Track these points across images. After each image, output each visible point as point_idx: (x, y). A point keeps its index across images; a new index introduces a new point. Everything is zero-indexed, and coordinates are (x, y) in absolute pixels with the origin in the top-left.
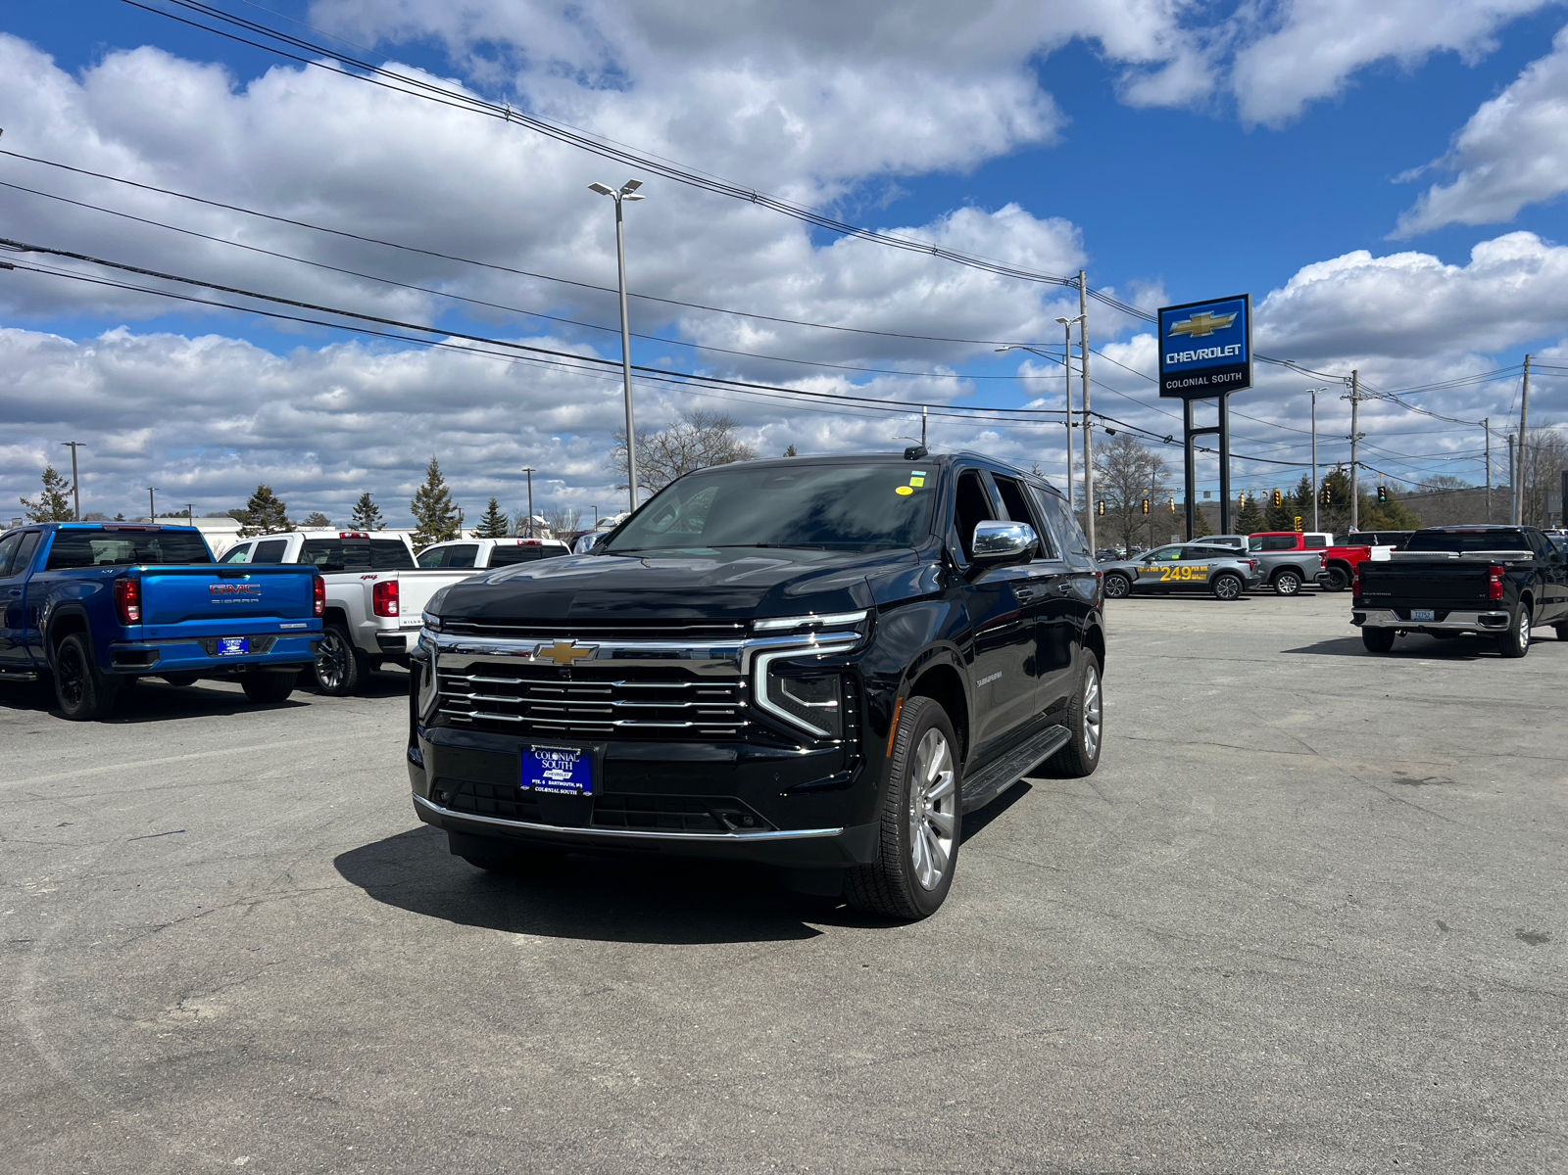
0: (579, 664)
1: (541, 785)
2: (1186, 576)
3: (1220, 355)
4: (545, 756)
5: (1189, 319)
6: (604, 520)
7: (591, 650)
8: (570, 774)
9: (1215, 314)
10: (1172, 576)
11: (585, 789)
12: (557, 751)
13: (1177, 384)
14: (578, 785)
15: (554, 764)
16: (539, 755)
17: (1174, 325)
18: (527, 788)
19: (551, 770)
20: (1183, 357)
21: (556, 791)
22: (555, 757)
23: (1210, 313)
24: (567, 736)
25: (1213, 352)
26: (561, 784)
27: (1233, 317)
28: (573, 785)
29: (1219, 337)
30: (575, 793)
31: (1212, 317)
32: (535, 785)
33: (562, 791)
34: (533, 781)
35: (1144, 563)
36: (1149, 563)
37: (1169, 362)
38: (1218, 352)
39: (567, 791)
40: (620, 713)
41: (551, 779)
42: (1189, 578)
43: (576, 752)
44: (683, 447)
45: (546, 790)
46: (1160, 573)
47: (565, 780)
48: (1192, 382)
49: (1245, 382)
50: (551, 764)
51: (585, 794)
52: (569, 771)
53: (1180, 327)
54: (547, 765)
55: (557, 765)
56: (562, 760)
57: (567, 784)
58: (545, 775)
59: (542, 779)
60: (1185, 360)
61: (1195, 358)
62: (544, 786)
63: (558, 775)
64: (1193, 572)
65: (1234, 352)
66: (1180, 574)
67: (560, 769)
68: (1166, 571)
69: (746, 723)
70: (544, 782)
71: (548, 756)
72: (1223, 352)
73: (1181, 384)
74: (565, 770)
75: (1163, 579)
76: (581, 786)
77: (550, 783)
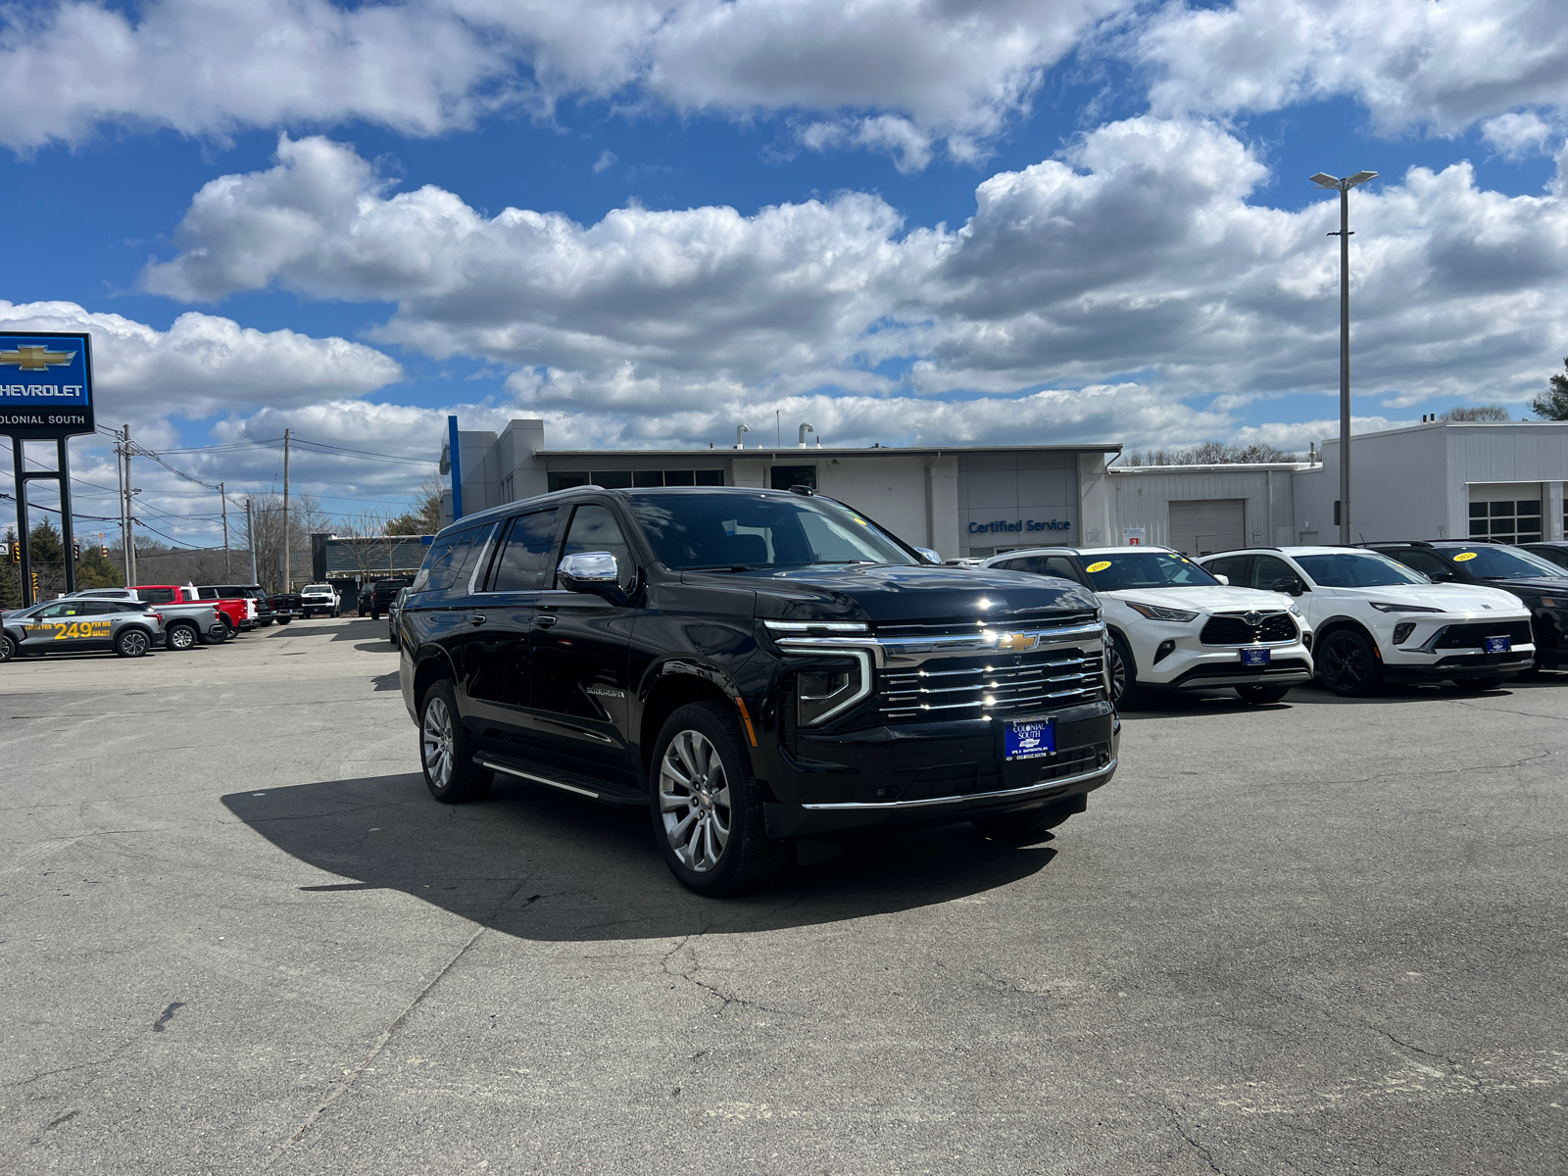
1: (1019, 754)
2: (86, 633)
3: (57, 394)
4: (1020, 729)
5: (16, 349)
7: (1036, 638)
8: (1038, 741)
9: (49, 349)
10: (69, 634)
11: (1049, 750)
12: (1030, 723)
13: (4, 420)
14: (1044, 749)
15: (1027, 735)
16: (1017, 729)
18: (1011, 759)
19: (1025, 740)
20: (10, 390)
21: (1032, 757)
22: (1028, 728)
23: (43, 347)
25: (48, 390)
26: (1032, 750)
27: (71, 355)
28: (1041, 749)
29: (55, 375)
30: (1045, 754)
31: (45, 351)
32: (1016, 755)
33: (1037, 756)
34: (1013, 752)
35: (33, 620)
36: (40, 620)
38: (54, 390)
39: (1039, 755)
41: (1025, 748)
42: (89, 635)
43: (1043, 721)
45: (1025, 757)
46: (54, 631)
47: (1035, 747)
48: (23, 419)
49: (88, 427)
50: (1025, 735)
51: (1051, 754)
52: (1038, 738)
53: (6, 357)
55: (1029, 735)
56: (1033, 730)
57: (1036, 750)
58: (1021, 745)
59: (1018, 748)
60: (13, 394)
61: (25, 394)
62: (1023, 754)
63: (1029, 743)
64: (95, 629)
65: (74, 392)
66: (79, 631)
67: (1032, 737)
68: (61, 628)
70: (1020, 752)
71: (1023, 728)
72: (61, 391)
73: (10, 420)
75: (58, 637)
76: (1046, 749)
77: (1025, 751)
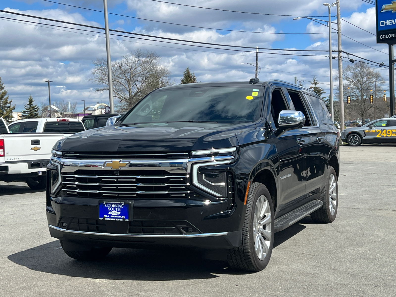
0: (122, 169)
1: (108, 218)
2: (389, 135)
4: (109, 206)
6: (88, 108)
7: (128, 163)
8: (120, 213)
10: (382, 135)
11: (126, 218)
12: (114, 204)
13: (385, 37)
14: (123, 217)
15: (113, 209)
16: (107, 206)
17: (384, 6)
18: (102, 219)
19: (112, 211)
20: (388, 23)
21: (114, 220)
22: (113, 206)
24: (118, 198)
26: (116, 217)
28: (120, 217)
30: (122, 220)
32: (105, 217)
33: (116, 220)
34: (104, 216)
35: (368, 128)
36: (371, 128)
37: (381, 25)
39: (118, 220)
40: (139, 189)
41: (112, 215)
42: (390, 135)
43: (122, 204)
44: (131, 69)
45: (110, 219)
46: (376, 133)
47: (118, 215)
48: (393, 36)
50: (111, 209)
51: (126, 220)
52: (119, 211)
53: (387, 7)
54: (110, 209)
55: (114, 209)
56: (116, 207)
57: (118, 217)
58: (109, 213)
59: (108, 215)
60: (389, 24)
61: (394, 23)
62: (110, 217)
63: (114, 213)
64: (393, 133)
66: (386, 133)
67: (116, 211)
68: (379, 132)
69: (189, 192)
70: (109, 216)
71: (110, 206)
73: (388, 36)
74: (117, 211)
75: (378, 136)
76: (124, 217)
77: (111, 216)
